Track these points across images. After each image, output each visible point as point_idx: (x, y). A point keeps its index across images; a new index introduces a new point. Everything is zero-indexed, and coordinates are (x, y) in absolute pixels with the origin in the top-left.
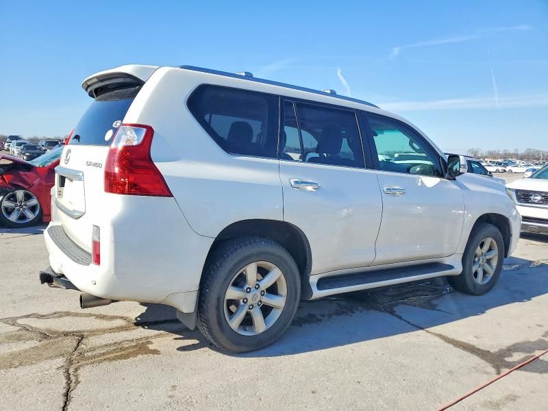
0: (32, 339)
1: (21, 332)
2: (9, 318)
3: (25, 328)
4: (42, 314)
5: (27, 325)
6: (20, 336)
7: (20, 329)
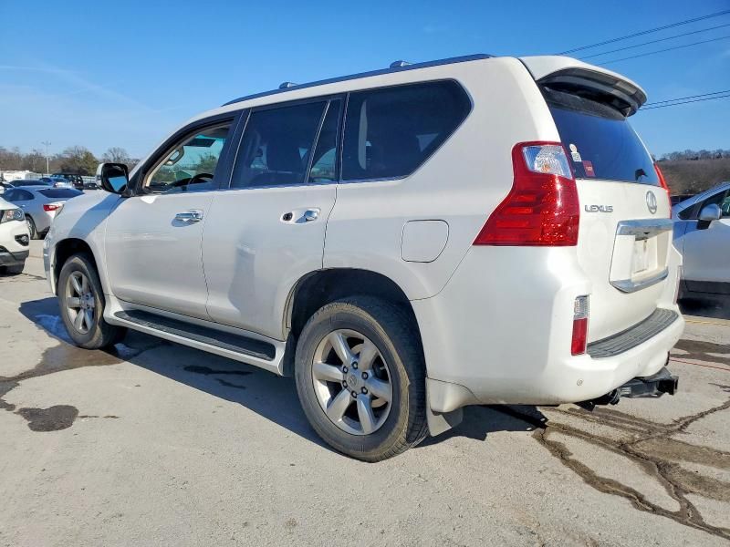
0: (684, 472)
1: (689, 487)
2: (687, 524)
3: (677, 492)
4: (628, 501)
5: (670, 494)
6: (694, 483)
7: (686, 493)
